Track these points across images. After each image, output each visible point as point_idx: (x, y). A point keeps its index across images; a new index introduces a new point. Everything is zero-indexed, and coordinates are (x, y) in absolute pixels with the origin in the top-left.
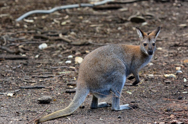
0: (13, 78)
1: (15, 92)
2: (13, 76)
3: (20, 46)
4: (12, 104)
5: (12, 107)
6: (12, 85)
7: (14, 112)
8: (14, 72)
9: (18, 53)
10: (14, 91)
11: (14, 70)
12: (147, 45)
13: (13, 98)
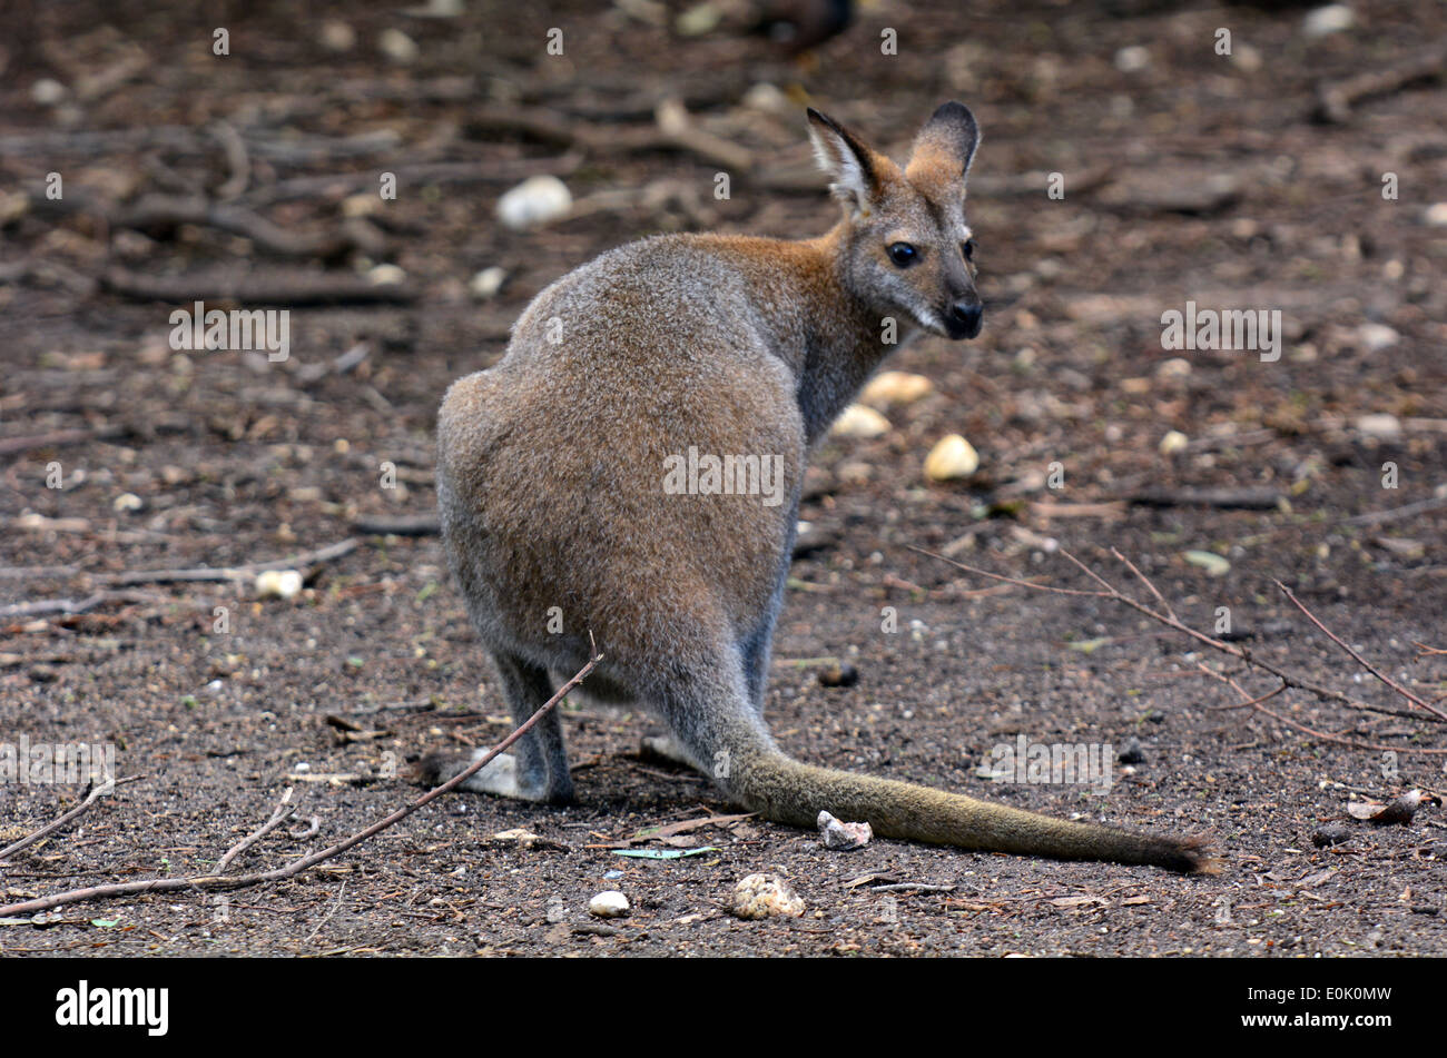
0: (305, 452)
1: (312, 564)
2: (304, 438)
3: (359, 205)
4: (295, 657)
5: (291, 680)
6: (290, 505)
7: (305, 720)
8: (305, 403)
9: (339, 256)
10: (305, 556)
11: (312, 388)
12: (920, 261)
13: (299, 606)
